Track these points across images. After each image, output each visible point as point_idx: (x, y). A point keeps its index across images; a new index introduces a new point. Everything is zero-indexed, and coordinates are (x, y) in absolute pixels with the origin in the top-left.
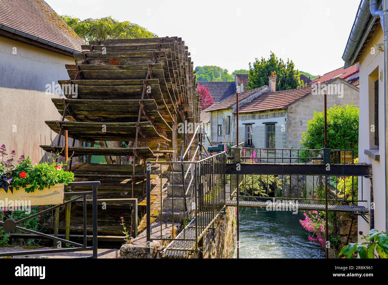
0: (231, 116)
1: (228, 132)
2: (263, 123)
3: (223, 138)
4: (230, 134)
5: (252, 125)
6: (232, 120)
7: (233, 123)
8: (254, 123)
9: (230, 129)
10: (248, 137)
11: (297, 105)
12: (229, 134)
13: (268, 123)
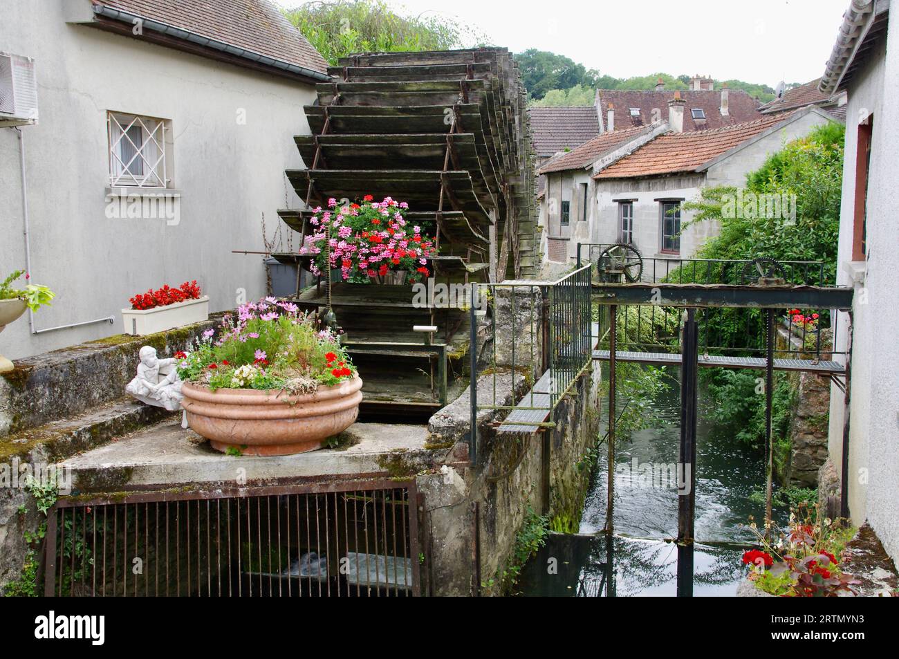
0: (589, 185)
1: (582, 216)
2: (656, 200)
3: (572, 229)
4: (587, 219)
5: (631, 202)
6: (591, 193)
7: (592, 199)
8: (637, 200)
9: (587, 210)
10: (625, 228)
11: (727, 164)
12: (585, 219)
13: (664, 199)
